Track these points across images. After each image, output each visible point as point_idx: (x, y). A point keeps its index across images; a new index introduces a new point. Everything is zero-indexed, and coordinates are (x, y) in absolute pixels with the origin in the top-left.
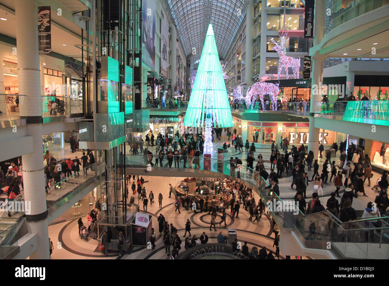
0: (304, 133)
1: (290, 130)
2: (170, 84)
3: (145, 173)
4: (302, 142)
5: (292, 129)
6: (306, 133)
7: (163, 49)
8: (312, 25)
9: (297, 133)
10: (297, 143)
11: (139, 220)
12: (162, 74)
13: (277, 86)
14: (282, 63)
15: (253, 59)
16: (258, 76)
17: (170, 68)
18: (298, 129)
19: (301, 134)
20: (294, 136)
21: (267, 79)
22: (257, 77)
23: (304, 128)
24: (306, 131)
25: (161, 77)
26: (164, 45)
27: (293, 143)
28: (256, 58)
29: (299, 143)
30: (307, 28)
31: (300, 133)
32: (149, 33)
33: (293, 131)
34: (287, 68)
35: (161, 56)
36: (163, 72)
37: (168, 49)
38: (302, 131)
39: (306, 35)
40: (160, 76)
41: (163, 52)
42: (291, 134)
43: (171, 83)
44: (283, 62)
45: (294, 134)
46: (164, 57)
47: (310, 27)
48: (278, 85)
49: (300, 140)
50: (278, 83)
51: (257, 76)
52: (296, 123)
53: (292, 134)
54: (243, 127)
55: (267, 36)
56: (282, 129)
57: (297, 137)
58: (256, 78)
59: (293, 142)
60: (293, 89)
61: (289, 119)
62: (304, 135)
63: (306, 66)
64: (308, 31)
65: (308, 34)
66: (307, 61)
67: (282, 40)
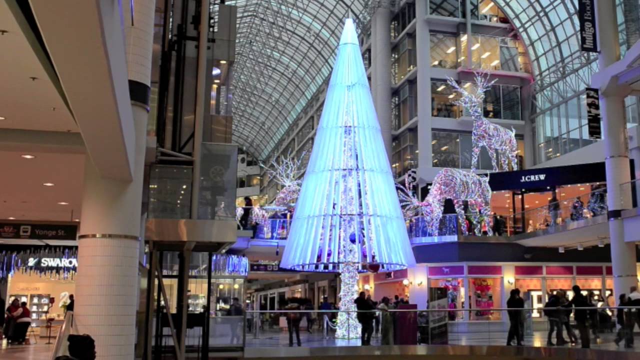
1: (528, 286)
5: (534, 283)
13: (486, 182)
14: (481, 137)
15: (392, 135)
16: (415, 172)
18: (548, 282)
20: (540, 299)
22: (413, 174)
23: (561, 278)
24: (563, 285)
27: (541, 317)
28: (403, 132)
30: (585, 31)
33: (536, 285)
45: (540, 293)
47: (591, 31)
48: (488, 180)
51: (413, 172)
52: (544, 265)
53: (535, 295)
54: (416, 282)
55: (432, 79)
59: (538, 315)
60: (513, 194)
61: (527, 256)
63: (591, 110)
64: (588, 38)
65: (587, 44)
66: (593, 100)
67: (479, 84)
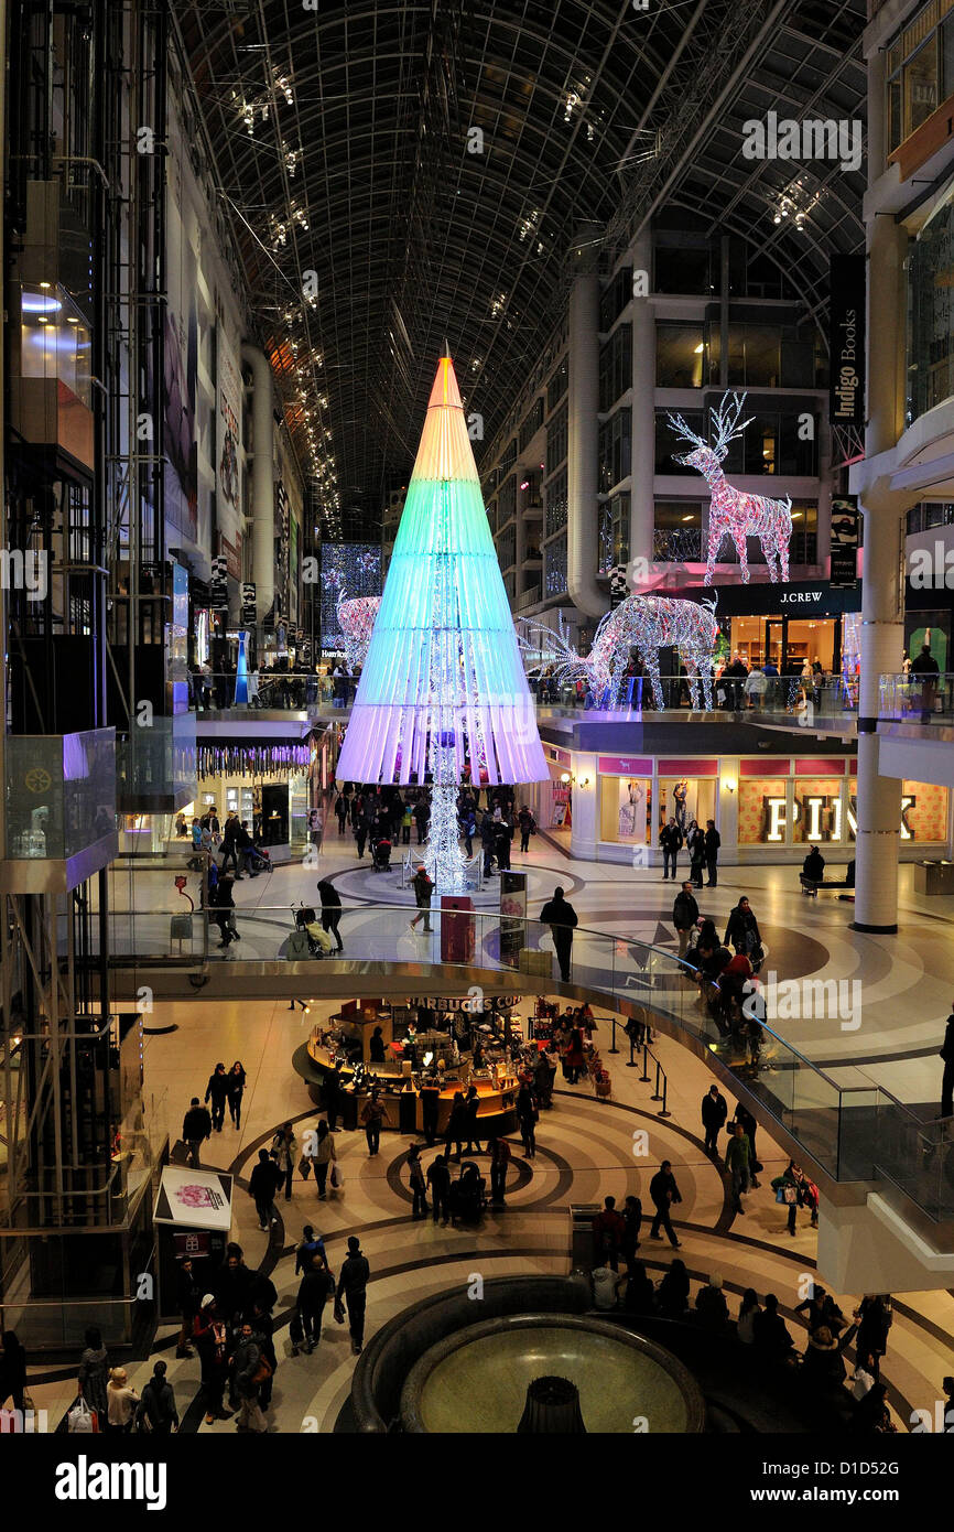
0: (824, 798)
1: (766, 790)
2: (250, 602)
3: (191, 990)
4: (815, 835)
5: (774, 786)
6: (830, 798)
7: (225, 454)
8: (860, 374)
9: (796, 801)
10: (797, 840)
11: (184, 1201)
12: (223, 561)
13: (709, 610)
14: (722, 520)
16: (624, 570)
17: (249, 534)
18: (800, 785)
19: (811, 802)
20: (783, 813)
21: (659, 582)
22: (620, 574)
23: (822, 780)
24: (828, 789)
25: (221, 571)
26: (228, 439)
27: (783, 840)
28: (613, 497)
29: (804, 839)
30: (840, 385)
31: (806, 798)
32: (175, 384)
33: (778, 790)
34: (743, 538)
35: (219, 484)
36: (226, 550)
37: (240, 453)
38: (816, 790)
39: (837, 414)
40: (214, 568)
41: (225, 465)
42: (771, 802)
43: (254, 599)
44: (727, 514)
45: (783, 802)
46: (229, 486)
47: (852, 383)
48: (713, 607)
49: (807, 828)
50: (713, 600)
51: (620, 569)
52: (792, 758)
53: (775, 805)
54: (580, 780)
55: (657, 410)
56: (734, 785)
57: (795, 818)
58: (616, 580)
59: (779, 837)
60: (768, 622)
61: (763, 745)
62: (824, 806)
63: (840, 535)
64: (844, 399)
65: (842, 409)
66: (845, 516)
67: (720, 429)
